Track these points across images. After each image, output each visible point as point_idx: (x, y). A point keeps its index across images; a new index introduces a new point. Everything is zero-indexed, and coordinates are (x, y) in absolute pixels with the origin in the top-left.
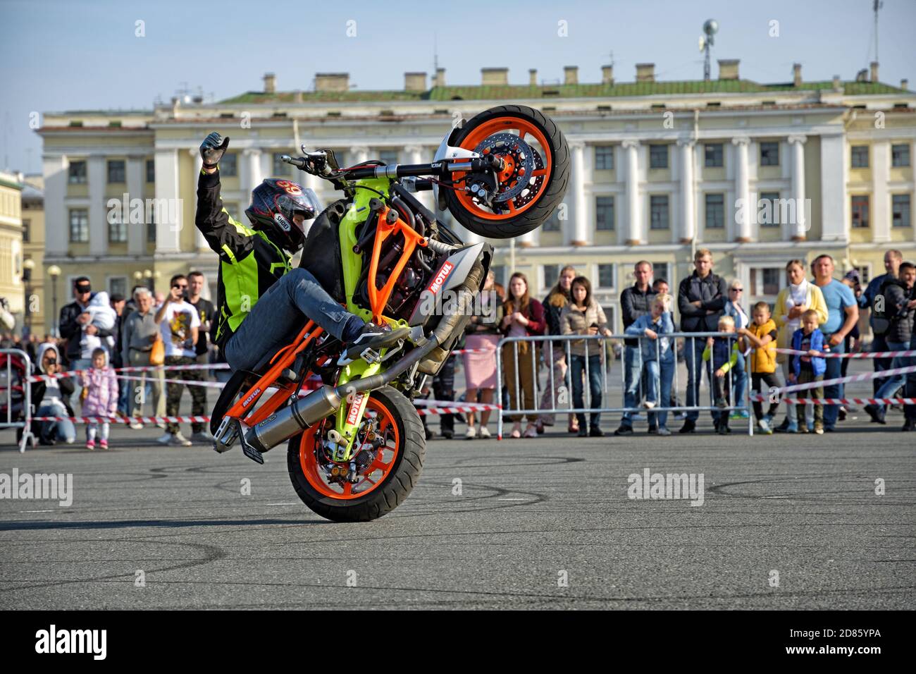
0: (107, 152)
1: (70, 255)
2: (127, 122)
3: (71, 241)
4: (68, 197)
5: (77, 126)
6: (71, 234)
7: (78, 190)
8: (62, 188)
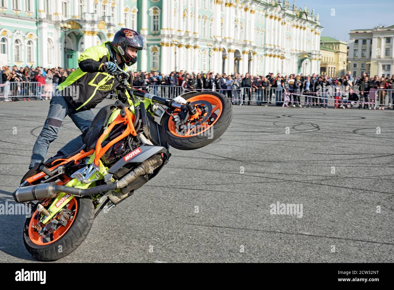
0: (363, 38)
1: (354, 59)
2: (368, 32)
3: (354, 56)
4: (355, 47)
5: (357, 33)
6: (354, 54)
7: (356, 46)
8: (353, 45)
